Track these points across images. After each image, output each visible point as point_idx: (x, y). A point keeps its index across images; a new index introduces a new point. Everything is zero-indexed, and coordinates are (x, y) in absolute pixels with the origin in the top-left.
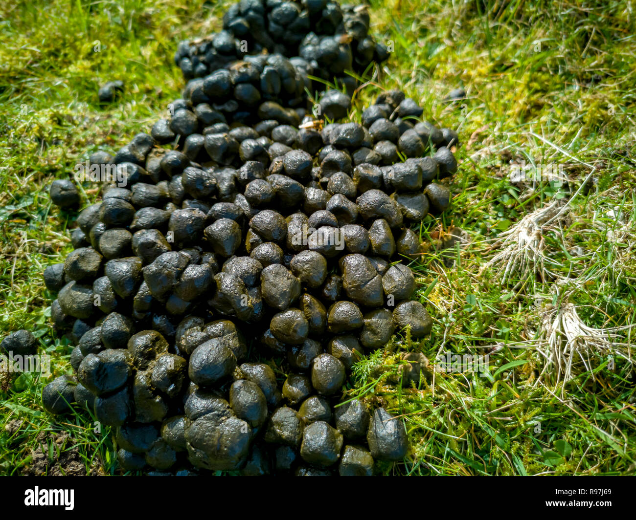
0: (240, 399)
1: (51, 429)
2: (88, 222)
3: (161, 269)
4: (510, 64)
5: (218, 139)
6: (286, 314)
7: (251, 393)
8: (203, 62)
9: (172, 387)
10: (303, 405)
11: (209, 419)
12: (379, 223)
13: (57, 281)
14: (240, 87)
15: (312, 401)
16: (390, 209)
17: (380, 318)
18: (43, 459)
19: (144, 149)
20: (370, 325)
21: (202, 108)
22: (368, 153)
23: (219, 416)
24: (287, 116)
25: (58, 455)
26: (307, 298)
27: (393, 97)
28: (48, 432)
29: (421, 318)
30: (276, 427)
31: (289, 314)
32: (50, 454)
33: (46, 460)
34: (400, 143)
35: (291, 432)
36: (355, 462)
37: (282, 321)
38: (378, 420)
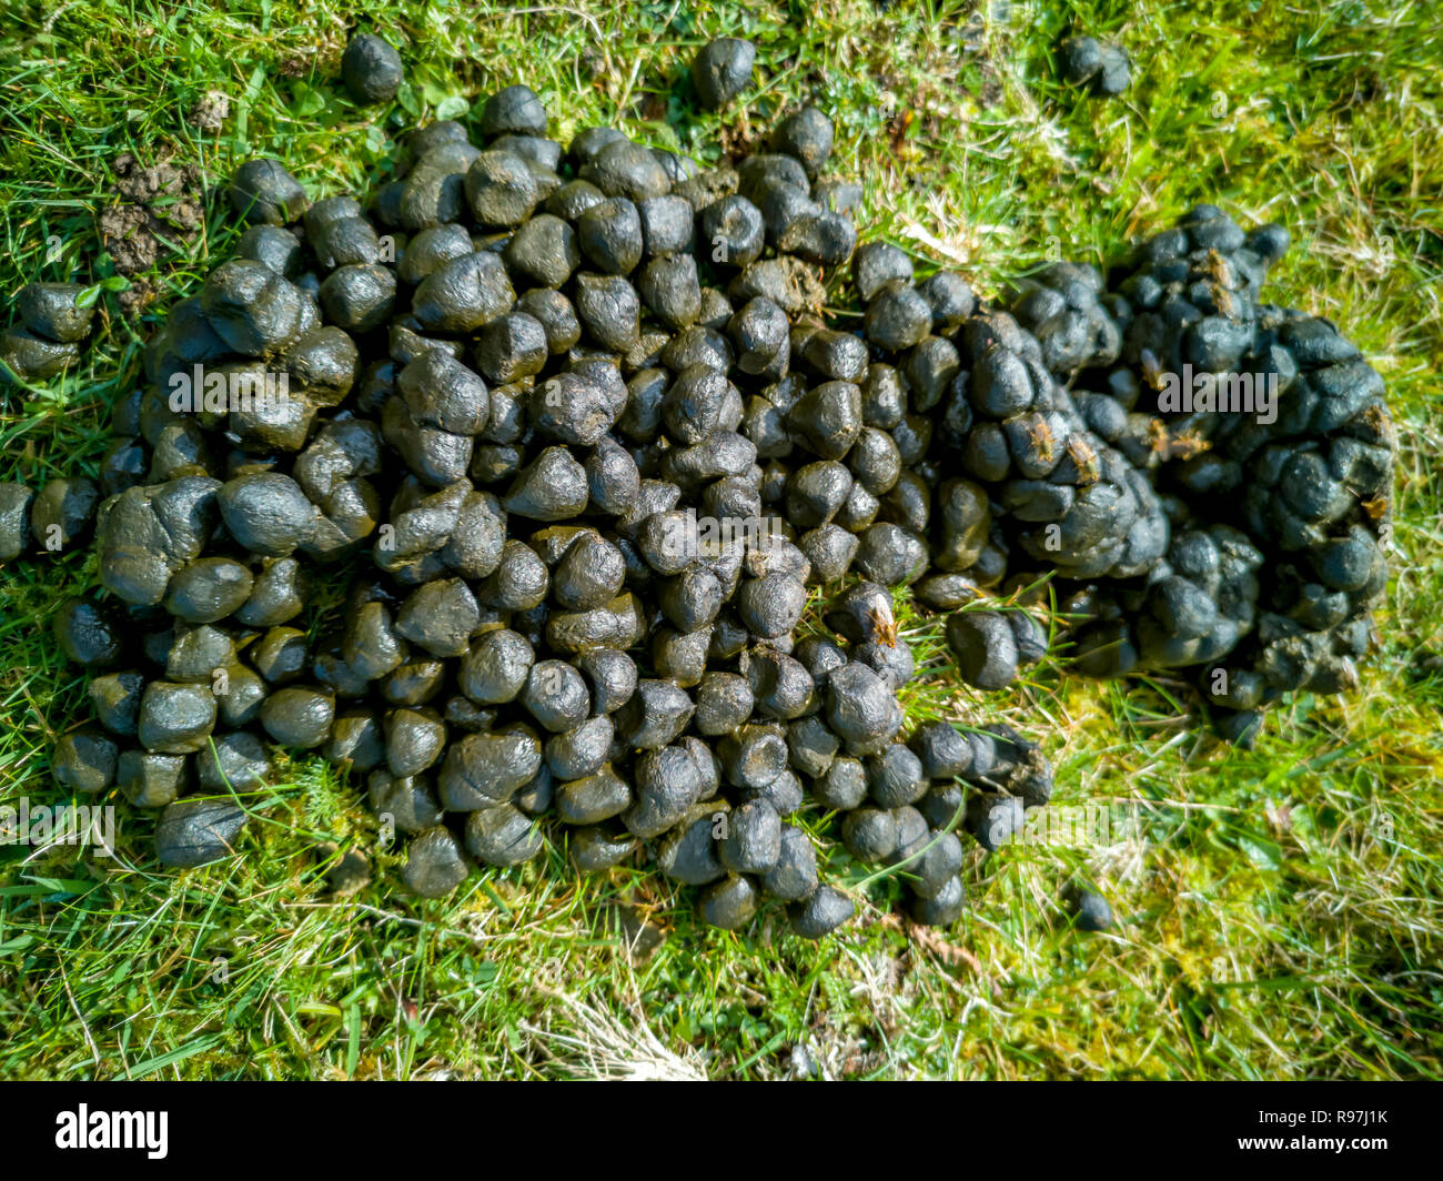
0: (196, 583)
1: (207, 187)
2: (605, 171)
3: (435, 388)
4: (1206, 1032)
5: (837, 414)
6: (386, 637)
7: (212, 597)
8: (1164, 295)
9: (237, 439)
10: (248, 673)
11: (156, 530)
12: (622, 793)
13: (496, 120)
14: (998, 436)
15: (256, 691)
16: (649, 817)
17: (417, 806)
18: (149, 190)
19: (812, 244)
20: (401, 788)
21: (944, 353)
22: (823, 751)
23: (165, 548)
24: (955, 543)
25: (159, 214)
26: (431, 670)
27: (1030, 779)
28: (200, 184)
29: (429, 881)
30: (190, 635)
31: (389, 643)
32: (161, 199)
33: (146, 195)
34: (866, 813)
35: (180, 665)
36: (151, 778)
37: (371, 631)
38: (221, 815)
